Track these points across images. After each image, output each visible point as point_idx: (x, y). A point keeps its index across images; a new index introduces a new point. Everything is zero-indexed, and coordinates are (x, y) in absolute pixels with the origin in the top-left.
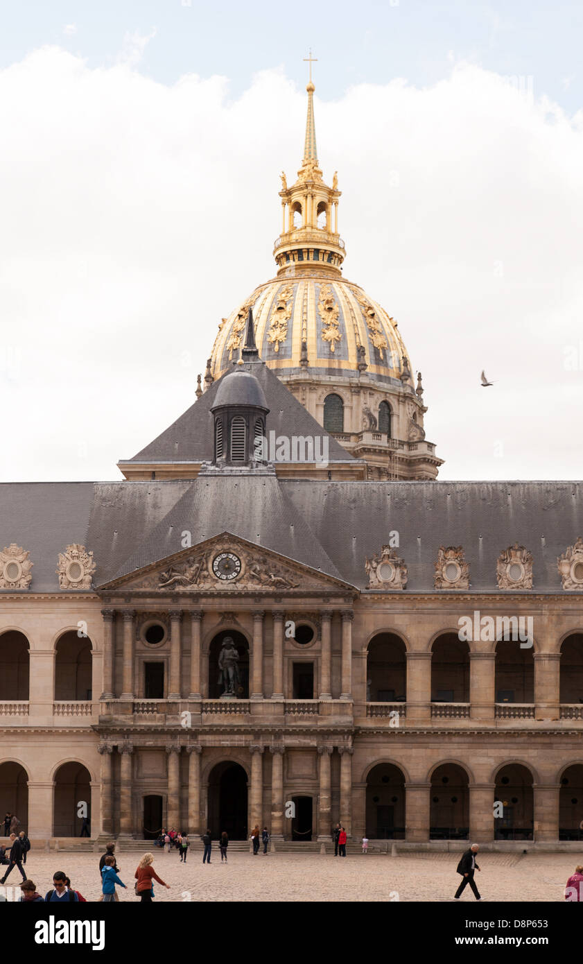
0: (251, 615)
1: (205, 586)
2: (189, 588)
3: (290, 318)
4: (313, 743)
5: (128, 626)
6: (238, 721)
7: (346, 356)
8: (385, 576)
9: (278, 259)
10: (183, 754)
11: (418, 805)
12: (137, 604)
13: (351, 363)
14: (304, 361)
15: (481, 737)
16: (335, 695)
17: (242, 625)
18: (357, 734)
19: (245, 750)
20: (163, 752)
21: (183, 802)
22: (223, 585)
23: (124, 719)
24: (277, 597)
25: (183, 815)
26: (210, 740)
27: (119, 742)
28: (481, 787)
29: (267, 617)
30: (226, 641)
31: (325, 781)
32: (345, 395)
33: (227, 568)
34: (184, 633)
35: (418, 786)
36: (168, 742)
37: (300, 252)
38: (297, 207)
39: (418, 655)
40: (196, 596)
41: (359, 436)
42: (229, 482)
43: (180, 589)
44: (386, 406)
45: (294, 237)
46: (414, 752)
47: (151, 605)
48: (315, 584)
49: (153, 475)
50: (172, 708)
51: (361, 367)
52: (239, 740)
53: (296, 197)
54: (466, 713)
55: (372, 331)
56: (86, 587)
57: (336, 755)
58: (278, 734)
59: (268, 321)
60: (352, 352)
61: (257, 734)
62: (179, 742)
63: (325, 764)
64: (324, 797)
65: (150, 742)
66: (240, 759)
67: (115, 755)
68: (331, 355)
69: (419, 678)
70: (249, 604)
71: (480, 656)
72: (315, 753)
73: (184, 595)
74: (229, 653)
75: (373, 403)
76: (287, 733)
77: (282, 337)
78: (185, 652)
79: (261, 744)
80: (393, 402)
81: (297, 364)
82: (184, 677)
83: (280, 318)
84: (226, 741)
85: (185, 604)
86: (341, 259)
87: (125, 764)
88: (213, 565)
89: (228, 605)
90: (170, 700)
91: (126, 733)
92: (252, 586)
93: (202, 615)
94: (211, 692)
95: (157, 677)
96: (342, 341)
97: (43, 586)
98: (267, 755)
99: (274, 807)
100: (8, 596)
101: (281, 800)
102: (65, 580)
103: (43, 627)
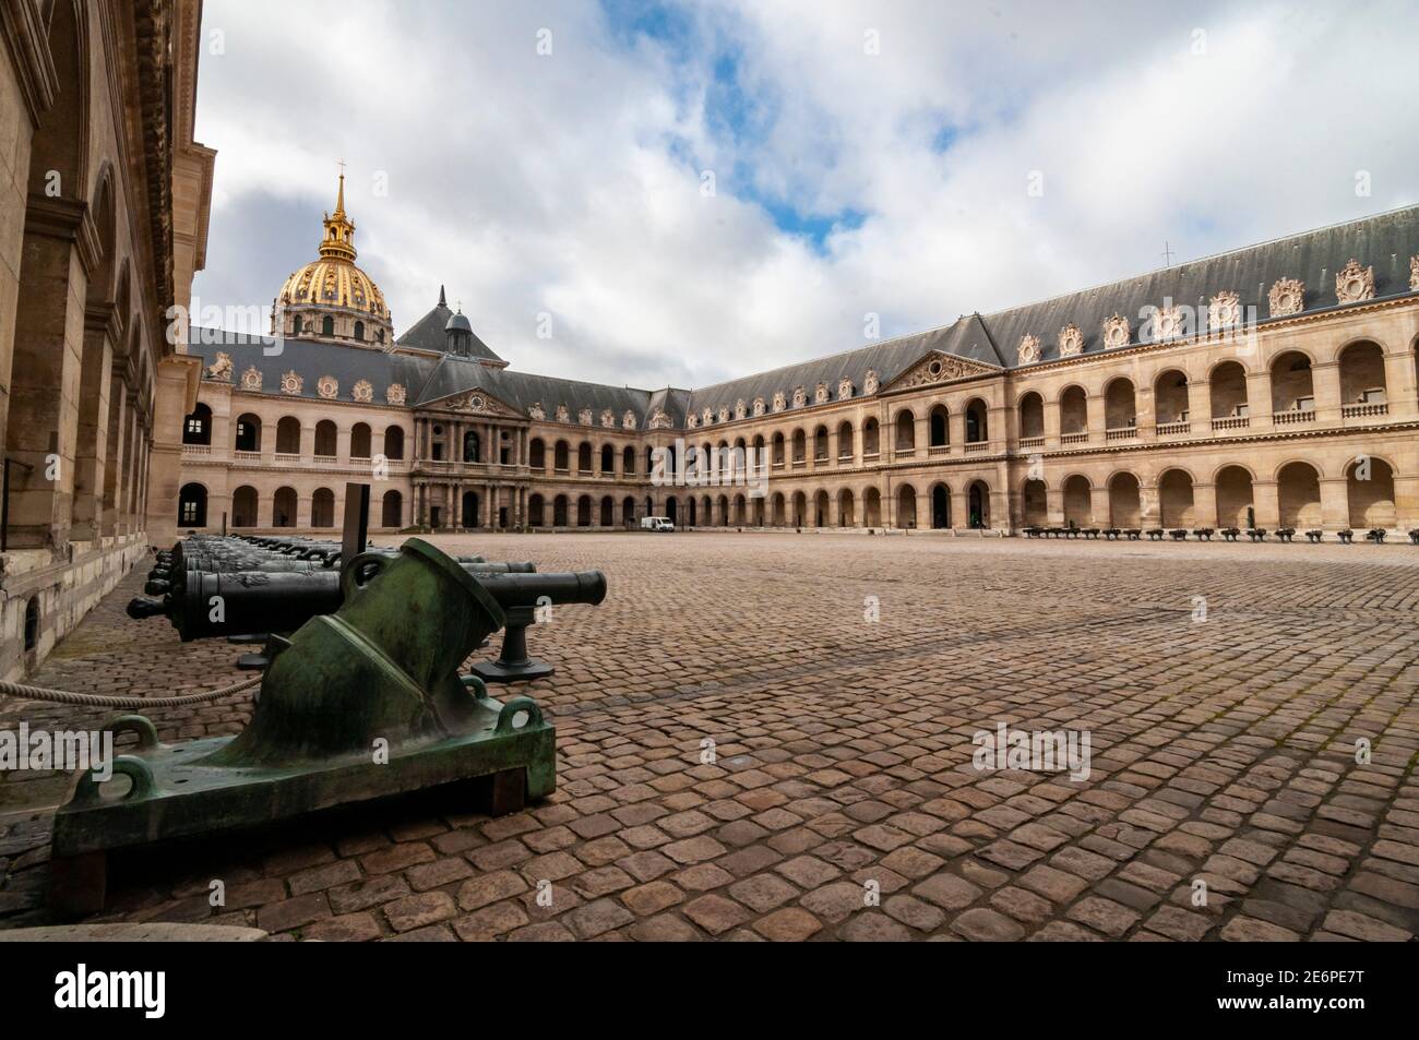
0: (486, 426)
1: (468, 411)
2: (461, 411)
3: (337, 282)
4: (513, 484)
5: (430, 426)
6: (480, 473)
7: (365, 304)
8: (537, 414)
9: (322, 253)
10: (456, 488)
11: (549, 512)
12: (435, 415)
13: (367, 308)
14: (345, 303)
15: (574, 484)
16: (523, 463)
17: (480, 430)
18: (531, 480)
19: (484, 487)
20: (446, 486)
21: (455, 510)
22: (476, 410)
23: (428, 470)
24: (499, 418)
25: (455, 516)
26: (469, 481)
27: (425, 481)
28: (573, 505)
29: (495, 427)
30: (472, 436)
31: (518, 501)
32: (365, 323)
33: (476, 403)
34: (457, 432)
35: (549, 504)
36: (449, 482)
37: (336, 252)
38: (334, 231)
39: (551, 449)
40: (463, 415)
41: (373, 343)
42: (460, 363)
43: (456, 410)
44: (382, 330)
45: (331, 243)
46: (548, 489)
47: (442, 417)
48: (514, 414)
49: (412, 354)
50: (449, 466)
51: (372, 312)
52: (482, 482)
53: (332, 225)
54: (568, 473)
55: (376, 296)
56: (402, 404)
57: (523, 490)
58: (499, 479)
59: (324, 281)
60: (368, 304)
61: (489, 479)
62: (454, 482)
63: (518, 494)
64: (518, 508)
65: (439, 482)
66: (478, 491)
67: (423, 487)
68: (358, 303)
69: (550, 458)
70: (486, 421)
71: (573, 450)
72: (513, 489)
73: (458, 414)
74: (472, 442)
75: (377, 328)
76: (504, 479)
77: (333, 290)
78: (457, 441)
79: (491, 484)
80: (385, 329)
81: (341, 304)
82: (457, 452)
83: (332, 281)
84: (476, 482)
85: (457, 418)
86: (354, 259)
87: (427, 491)
88: (471, 401)
89: (473, 419)
90: (451, 462)
91: (428, 477)
92: (489, 413)
93: (464, 423)
94: (466, 459)
95: (437, 451)
96: (363, 298)
97: (380, 401)
98: (493, 490)
99: (496, 513)
100: (363, 404)
101: (498, 509)
102: (391, 399)
103: (379, 422)
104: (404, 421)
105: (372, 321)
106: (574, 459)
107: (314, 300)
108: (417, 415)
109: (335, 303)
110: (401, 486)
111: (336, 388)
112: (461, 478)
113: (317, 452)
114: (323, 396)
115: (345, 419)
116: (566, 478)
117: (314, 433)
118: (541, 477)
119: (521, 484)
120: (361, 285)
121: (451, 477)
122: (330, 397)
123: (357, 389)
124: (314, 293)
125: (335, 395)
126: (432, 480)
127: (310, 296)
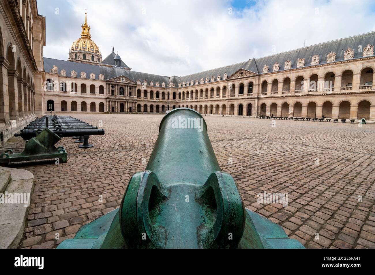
0: (125, 86)
1: (120, 82)
3: (86, 44)
4: (133, 101)
5: (110, 85)
6: (124, 98)
8: (139, 83)
9: (82, 36)
10: (118, 102)
11: (142, 109)
12: (112, 83)
15: (149, 101)
16: (135, 96)
17: (124, 87)
18: (137, 100)
19: (125, 102)
20: (115, 102)
21: (118, 108)
22: (122, 82)
23: (110, 97)
24: (129, 84)
25: (118, 109)
26: (121, 100)
27: (110, 100)
28: (149, 107)
29: (128, 86)
30: (121, 88)
31: (134, 106)
33: (122, 80)
34: (118, 87)
36: (116, 100)
37: (86, 35)
38: (85, 29)
39: (142, 92)
40: (119, 83)
41: (97, 61)
42: (118, 69)
43: (117, 82)
44: (99, 58)
45: (84, 33)
46: (142, 103)
47: (113, 83)
48: (133, 83)
49: (105, 66)
51: (96, 53)
52: (124, 101)
53: (84, 28)
54: (147, 99)
55: (97, 48)
56: (103, 80)
57: (135, 103)
58: (129, 100)
59: (83, 44)
60: (95, 50)
61: (127, 100)
62: (117, 100)
63: (134, 104)
64: (134, 107)
65: (114, 100)
66: (124, 103)
67: (109, 102)
68: (92, 50)
69: (142, 94)
70: (125, 84)
71: (148, 93)
72: (133, 102)
73: (118, 82)
74: (122, 90)
77: (85, 46)
78: (118, 89)
79: (127, 101)
81: (88, 50)
82: (118, 92)
83: (85, 44)
84: (123, 101)
85: (118, 84)
86: (91, 37)
87: (110, 103)
88: (121, 79)
89: (122, 84)
90: (116, 95)
91: (111, 99)
92: (126, 82)
93: (119, 85)
94: (120, 94)
95: (113, 92)
96: (93, 49)
97: (97, 79)
98: (128, 102)
99: (128, 109)
100: (93, 80)
101: (129, 108)
102: (100, 78)
103: (97, 84)
104: (104, 84)
105: (96, 55)
106: (149, 95)
107: (80, 49)
108: (107, 83)
109: (86, 50)
110: (104, 101)
111: (85, 75)
112: (119, 99)
113: (82, 92)
114: (82, 77)
115: (88, 83)
116: (147, 100)
117: (80, 87)
118: (140, 99)
119: (135, 101)
120: (93, 45)
121: (117, 99)
122: (84, 77)
123: (91, 75)
124: (80, 47)
125: (85, 77)
126: (111, 100)
127: (79, 48)
